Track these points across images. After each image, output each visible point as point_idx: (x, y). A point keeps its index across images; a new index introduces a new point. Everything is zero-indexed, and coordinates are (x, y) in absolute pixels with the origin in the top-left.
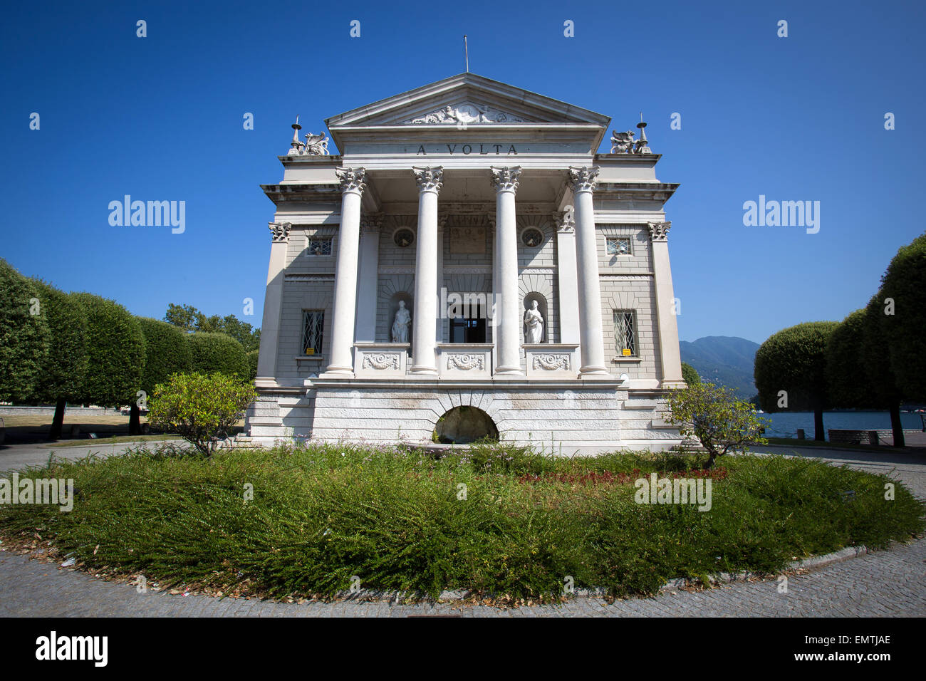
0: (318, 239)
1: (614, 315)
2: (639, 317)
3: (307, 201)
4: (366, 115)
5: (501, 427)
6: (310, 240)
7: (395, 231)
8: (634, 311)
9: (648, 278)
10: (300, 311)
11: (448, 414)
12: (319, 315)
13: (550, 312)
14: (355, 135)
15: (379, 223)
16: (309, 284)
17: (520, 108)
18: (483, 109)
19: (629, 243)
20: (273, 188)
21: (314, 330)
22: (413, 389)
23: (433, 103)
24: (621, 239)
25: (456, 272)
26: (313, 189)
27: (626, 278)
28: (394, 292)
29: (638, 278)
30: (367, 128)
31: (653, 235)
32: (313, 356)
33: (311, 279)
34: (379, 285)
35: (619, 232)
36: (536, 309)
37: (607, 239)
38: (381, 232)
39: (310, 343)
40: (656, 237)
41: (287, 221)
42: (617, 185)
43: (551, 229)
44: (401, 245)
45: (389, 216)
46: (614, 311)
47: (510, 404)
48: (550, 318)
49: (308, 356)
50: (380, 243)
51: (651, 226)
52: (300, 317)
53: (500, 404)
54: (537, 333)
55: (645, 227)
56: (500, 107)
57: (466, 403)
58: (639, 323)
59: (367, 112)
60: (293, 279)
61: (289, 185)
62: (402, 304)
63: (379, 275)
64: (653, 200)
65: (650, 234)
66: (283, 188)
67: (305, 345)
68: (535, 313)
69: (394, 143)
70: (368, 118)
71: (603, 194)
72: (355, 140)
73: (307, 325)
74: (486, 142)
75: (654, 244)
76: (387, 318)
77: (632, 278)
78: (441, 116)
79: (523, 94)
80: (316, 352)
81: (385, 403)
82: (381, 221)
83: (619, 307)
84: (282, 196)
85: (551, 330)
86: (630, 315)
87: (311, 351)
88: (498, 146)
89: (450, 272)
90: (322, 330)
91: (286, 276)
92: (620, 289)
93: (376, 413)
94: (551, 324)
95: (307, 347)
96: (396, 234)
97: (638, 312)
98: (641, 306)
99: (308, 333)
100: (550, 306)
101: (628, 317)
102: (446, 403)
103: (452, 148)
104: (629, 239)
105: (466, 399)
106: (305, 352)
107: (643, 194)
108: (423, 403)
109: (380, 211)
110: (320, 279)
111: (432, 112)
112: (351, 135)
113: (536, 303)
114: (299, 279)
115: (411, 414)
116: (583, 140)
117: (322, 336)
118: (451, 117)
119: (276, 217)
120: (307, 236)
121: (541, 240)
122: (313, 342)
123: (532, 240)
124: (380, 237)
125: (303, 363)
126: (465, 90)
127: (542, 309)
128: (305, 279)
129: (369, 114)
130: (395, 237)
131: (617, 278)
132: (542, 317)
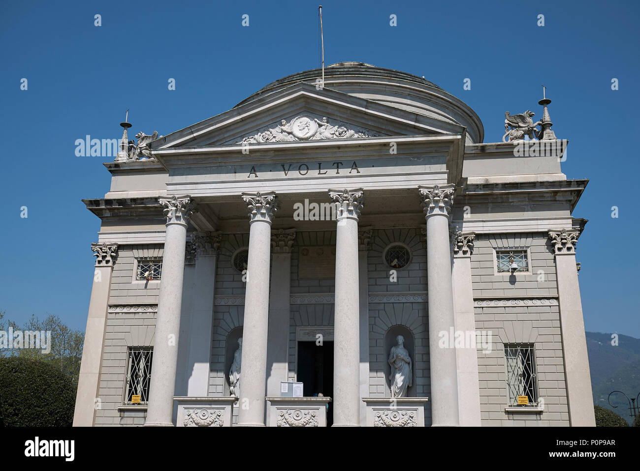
0: (148, 261)
1: (506, 351)
2: (537, 353)
3: (136, 216)
4: (192, 136)
6: (139, 262)
7: (235, 254)
8: (532, 345)
9: (555, 302)
10: (125, 350)
12: (148, 353)
13: (418, 350)
14: (180, 158)
15: (215, 245)
16: (137, 316)
17: (364, 118)
18: (321, 120)
19: (526, 257)
20: (97, 203)
21: (141, 373)
23: (267, 116)
24: (515, 252)
25: (306, 302)
26: (142, 203)
27: (521, 303)
28: (233, 327)
29: (538, 303)
30: (193, 150)
31: (557, 246)
32: (139, 404)
33: (140, 310)
34: (215, 319)
35: (512, 244)
36: (402, 346)
37: (497, 252)
38: (218, 255)
39: (136, 390)
40: (560, 249)
41: (114, 241)
44: (241, 270)
45: (228, 235)
46: (506, 345)
48: (418, 357)
49: (134, 404)
50: (217, 268)
52: (125, 356)
54: (401, 379)
55: (544, 234)
56: (341, 117)
58: (538, 361)
59: (192, 133)
60: (118, 310)
61: (114, 200)
63: (215, 306)
64: (556, 200)
65: (554, 245)
66: (109, 202)
67: (130, 391)
68: (400, 352)
69: (223, 164)
70: (195, 139)
71: (490, 197)
72: (180, 163)
73: (133, 366)
74: (324, 160)
75: (557, 257)
76: (223, 359)
77: (529, 303)
78: (276, 131)
79: (365, 103)
80: (143, 400)
82: (217, 242)
84: (107, 211)
85: (419, 373)
86: (527, 350)
87: (137, 398)
88: (338, 163)
89: (299, 302)
90: (150, 373)
91: (111, 306)
92: (513, 317)
95: (133, 394)
96: (237, 255)
97: (537, 346)
98: (540, 339)
99: (135, 375)
100: (418, 342)
101: (524, 353)
103: (286, 167)
104: (526, 252)
106: (130, 400)
109: (217, 230)
110: (150, 310)
111: (266, 128)
112: (176, 158)
113: (401, 339)
114: (126, 310)
116: (436, 152)
117: (149, 379)
118: (285, 131)
119: (100, 236)
120: (136, 258)
121: (408, 260)
122: (140, 388)
123: (396, 260)
124: (217, 260)
125: (127, 414)
126: (302, 100)
128: (133, 310)
129: (195, 135)
130: (235, 260)
131: (510, 303)
132: (410, 356)
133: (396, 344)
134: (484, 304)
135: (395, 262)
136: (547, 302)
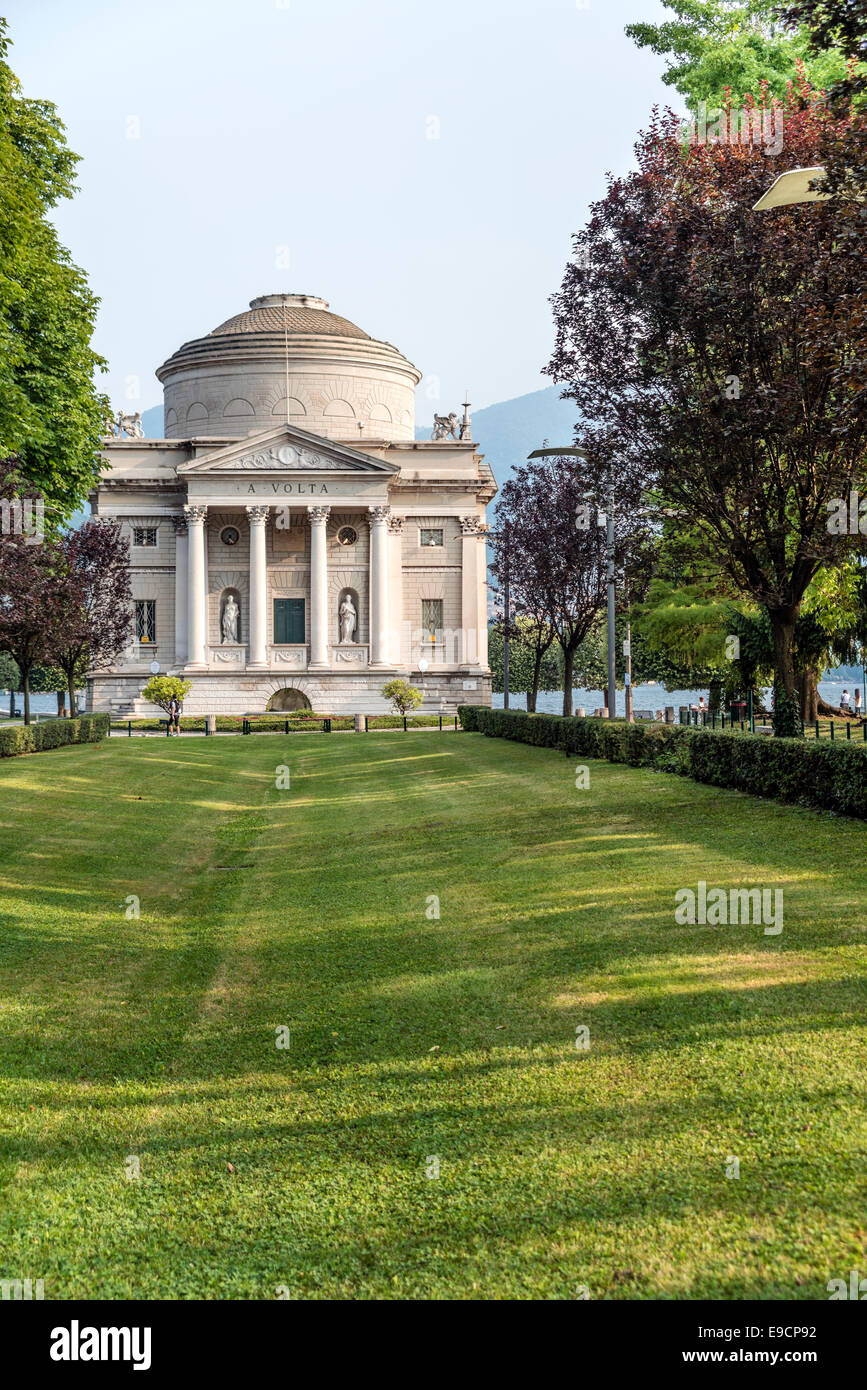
0: (143, 530)
1: (423, 605)
2: (445, 606)
3: (132, 493)
5: (313, 701)
6: (135, 530)
8: (441, 600)
9: (458, 570)
10: (132, 602)
11: (277, 693)
12: (151, 605)
13: (361, 605)
16: (139, 576)
18: (300, 451)
19: (442, 534)
22: (253, 676)
24: (434, 531)
25: (279, 570)
27: (436, 570)
28: (223, 588)
29: (446, 570)
31: (464, 528)
32: (147, 644)
34: (210, 582)
35: (432, 525)
36: (349, 602)
37: (421, 531)
38: (209, 531)
39: (144, 632)
40: (466, 530)
41: (111, 512)
42: (429, 481)
43: (364, 529)
44: (228, 543)
45: (215, 515)
46: (423, 600)
47: (319, 686)
48: (361, 611)
49: (143, 644)
50: (208, 542)
51: (462, 519)
53: (310, 686)
54: (349, 626)
55: (457, 518)
56: (315, 450)
57: (289, 686)
58: (445, 612)
62: (231, 598)
63: (209, 572)
64: (466, 492)
65: (461, 527)
67: (139, 633)
68: (348, 607)
71: (419, 488)
73: (139, 614)
75: (465, 540)
76: (218, 611)
77: (441, 570)
80: (151, 641)
81: (227, 687)
82: (209, 522)
83: (427, 597)
85: (361, 622)
86: (437, 604)
87: (146, 640)
88: (312, 485)
89: (273, 570)
90: (155, 620)
92: (429, 580)
93: (227, 694)
94: (361, 616)
95: (142, 635)
96: (223, 532)
97: (445, 602)
98: (448, 596)
100: (361, 600)
101: (435, 606)
102: (276, 686)
103: (276, 486)
104: (442, 530)
105: (289, 684)
106: (140, 640)
107: (456, 488)
108: (260, 687)
110: (149, 571)
111: (260, 454)
113: (349, 597)
115: (252, 694)
117: (155, 625)
118: (274, 458)
119: (101, 508)
120: (132, 527)
121: (355, 538)
122: (147, 631)
124: (209, 536)
125: (139, 650)
127: (355, 602)
128: (134, 571)
129: (209, 460)
130: (222, 535)
131: (428, 570)
132: (356, 608)
133: (345, 601)
134: (410, 570)
135: (346, 541)
136: (454, 570)
